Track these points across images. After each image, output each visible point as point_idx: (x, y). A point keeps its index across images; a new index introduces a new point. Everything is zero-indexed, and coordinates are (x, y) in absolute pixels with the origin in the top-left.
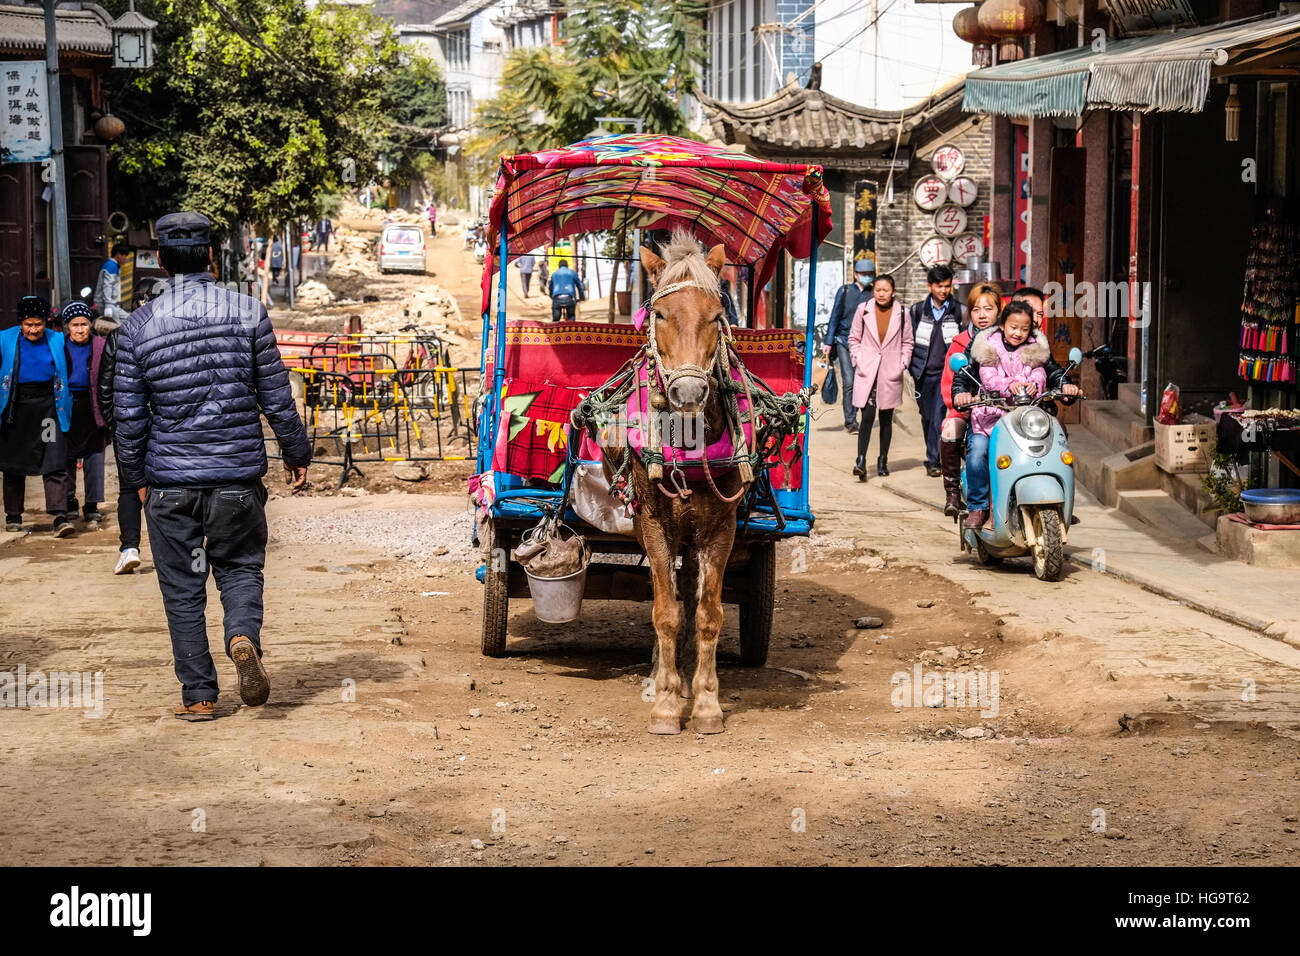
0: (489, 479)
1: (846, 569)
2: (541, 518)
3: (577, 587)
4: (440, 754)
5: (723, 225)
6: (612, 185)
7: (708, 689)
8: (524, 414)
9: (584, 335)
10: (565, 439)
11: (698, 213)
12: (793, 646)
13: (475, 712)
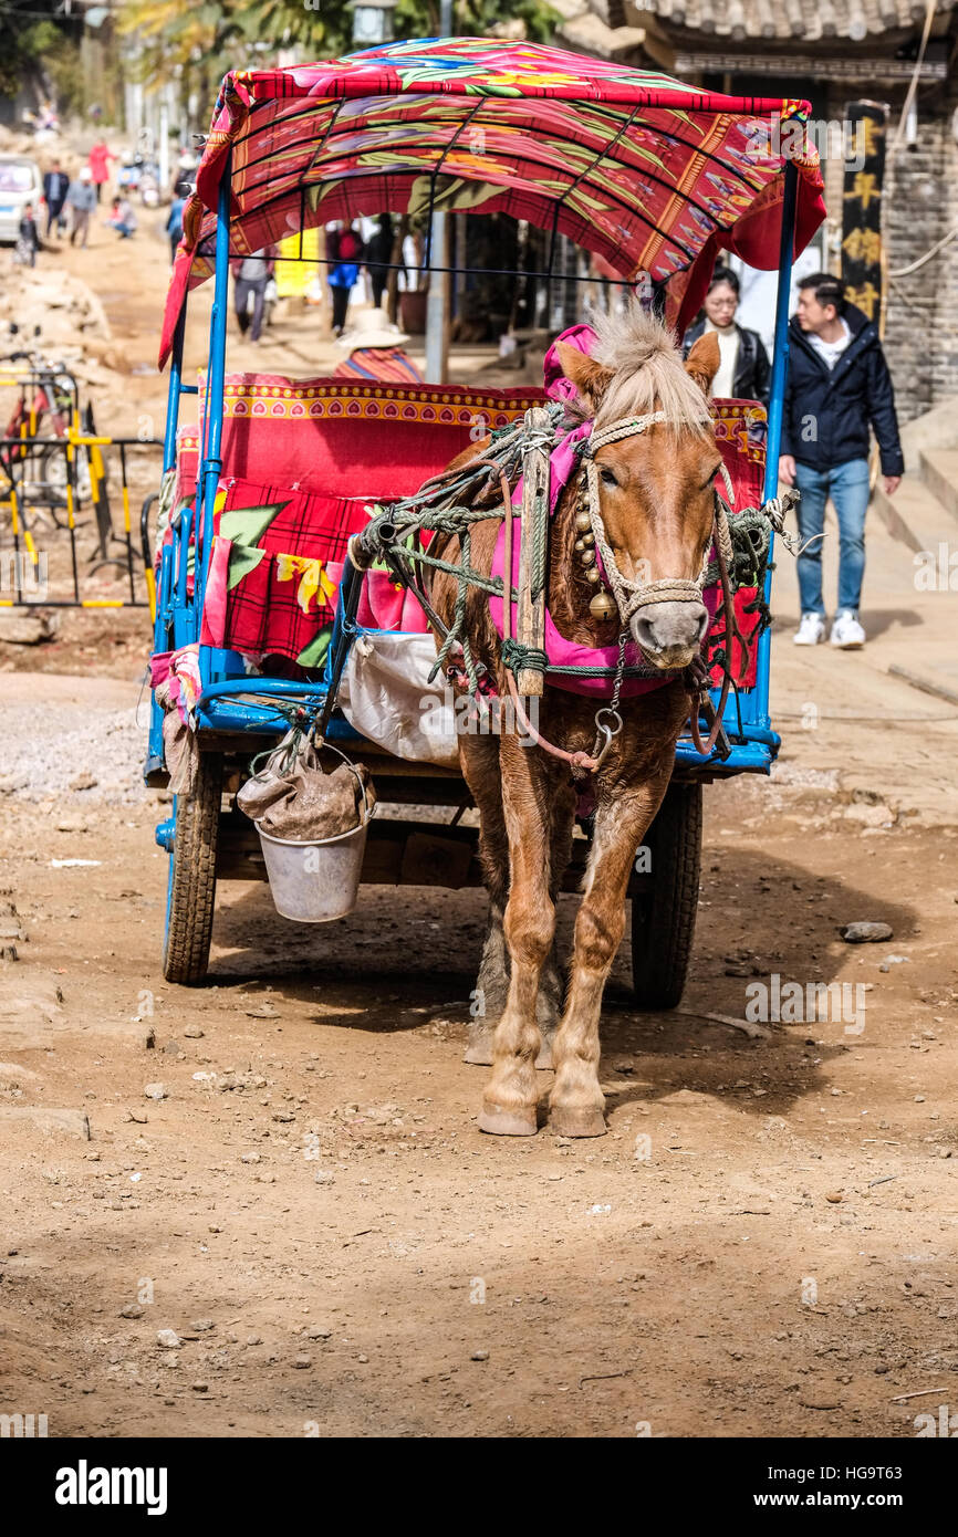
0: (189, 659)
1: (823, 829)
2: (284, 732)
3: (348, 861)
4: (96, 1169)
5: (612, 210)
6: (414, 132)
7: (582, 1055)
8: (256, 543)
9: (363, 402)
10: (329, 589)
11: (565, 186)
12: (729, 974)
13: (155, 1090)
